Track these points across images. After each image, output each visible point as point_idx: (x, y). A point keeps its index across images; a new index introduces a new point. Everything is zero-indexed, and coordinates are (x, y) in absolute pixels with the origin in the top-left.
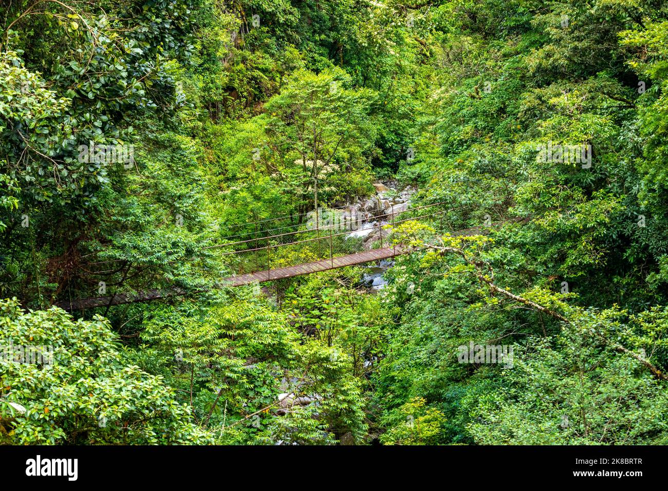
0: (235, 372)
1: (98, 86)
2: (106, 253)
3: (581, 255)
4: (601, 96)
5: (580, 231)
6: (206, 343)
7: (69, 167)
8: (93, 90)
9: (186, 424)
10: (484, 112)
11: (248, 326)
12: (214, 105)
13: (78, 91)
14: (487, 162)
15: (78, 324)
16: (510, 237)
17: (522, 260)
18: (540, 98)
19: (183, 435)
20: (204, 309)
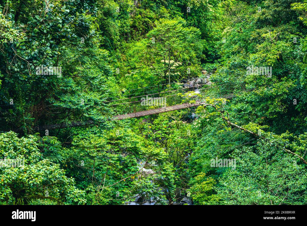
0: (114, 160)
1: (48, 27)
2: (57, 104)
3: (275, 107)
4: (287, 33)
5: (275, 96)
6: (101, 147)
7: (35, 65)
8: (46, 29)
9: (71, 186)
10: (243, 39)
11: (120, 138)
12: (126, 34)
13: (39, 29)
14: (237, 63)
15: (21, 139)
16: (245, 98)
17: (251, 109)
18: (258, 34)
19: (70, 192)
20: (102, 130)
